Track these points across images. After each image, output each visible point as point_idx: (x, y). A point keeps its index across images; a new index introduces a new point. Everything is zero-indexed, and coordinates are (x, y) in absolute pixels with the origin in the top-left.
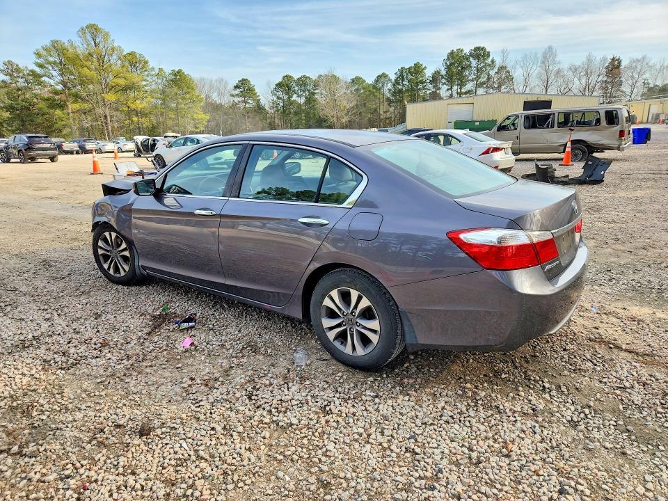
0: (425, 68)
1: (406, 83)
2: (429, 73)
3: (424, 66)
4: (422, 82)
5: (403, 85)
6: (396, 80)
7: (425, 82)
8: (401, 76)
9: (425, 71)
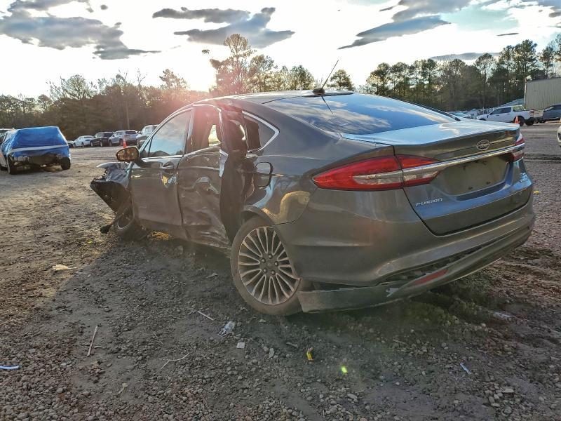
0: (536, 45)
1: (512, 61)
2: (539, 50)
3: (534, 43)
4: (531, 60)
5: (509, 65)
6: (500, 60)
7: (535, 59)
8: (507, 54)
9: (535, 48)
